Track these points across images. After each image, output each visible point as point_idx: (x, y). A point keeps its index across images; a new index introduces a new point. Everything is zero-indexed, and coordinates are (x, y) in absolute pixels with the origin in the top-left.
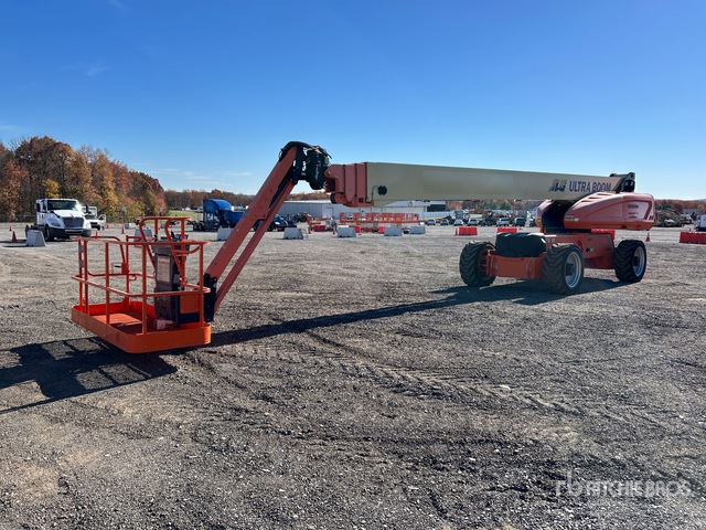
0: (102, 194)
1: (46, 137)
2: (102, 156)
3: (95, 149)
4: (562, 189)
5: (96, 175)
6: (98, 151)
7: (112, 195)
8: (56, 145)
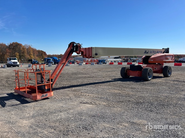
0: (30, 56)
1: (16, 42)
2: (30, 47)
3: (28, 45)
4: (148, 53)
5: (28, 51)
6: (29, 45)
7: (32, 56)
8: (19, 44)
